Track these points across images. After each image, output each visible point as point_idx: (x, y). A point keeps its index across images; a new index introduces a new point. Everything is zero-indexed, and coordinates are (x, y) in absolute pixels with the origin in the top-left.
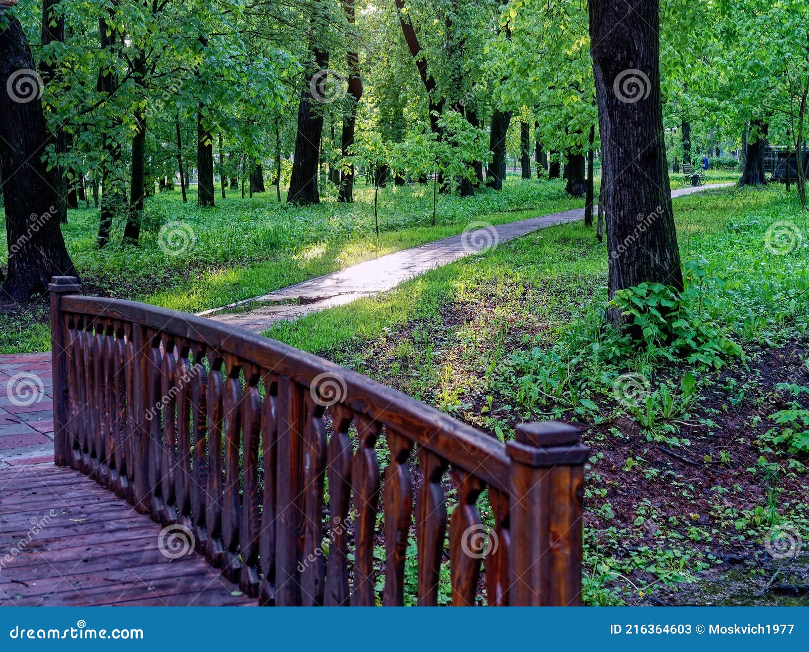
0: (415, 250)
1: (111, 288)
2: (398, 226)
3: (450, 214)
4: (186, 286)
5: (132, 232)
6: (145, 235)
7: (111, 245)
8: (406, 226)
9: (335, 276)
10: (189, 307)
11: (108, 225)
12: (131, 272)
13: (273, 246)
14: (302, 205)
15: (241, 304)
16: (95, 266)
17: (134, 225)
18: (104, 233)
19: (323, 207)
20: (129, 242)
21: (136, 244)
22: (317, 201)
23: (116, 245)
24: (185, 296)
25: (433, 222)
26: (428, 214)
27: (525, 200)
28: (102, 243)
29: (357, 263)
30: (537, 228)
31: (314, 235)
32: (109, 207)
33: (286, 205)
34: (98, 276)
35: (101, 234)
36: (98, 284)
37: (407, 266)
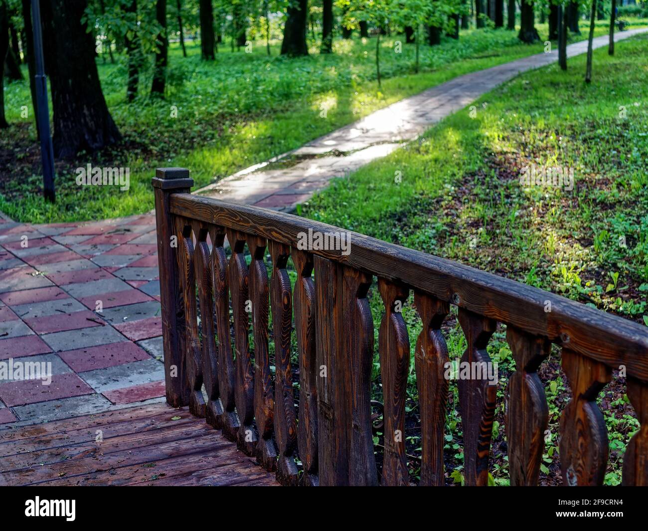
0: (419, 98)
1: (152, 144)
2: (387, 74)
3: (428, 62)
4: (225, 141)
5: (158, 86)
6: (170, 89)
7: (139, 99)
8: (394, 74)
9: (359, 126)
10: (234, 164)
11: (136, 81)
12: (166, 127)
13: (287, 96)
14: (294, 56)
15: (283, 159)
16: (132, 120)
17: (160, 81)
18: (132, 87)
19: (313, 59)
20: (157, 97)
21: (163, 98)
22: (306, 54)
23: (145, 100)
24: (227, 152)
25: (416, 69)
26: (410, 63)
27: (485, 48)
28: (131, 98)
29: (373, 112)
30: (516, 73)
31: (319, 85)
32: (137, 65)
33: (280, 57)
34: (135, 131)
35: (129, 89)
36: (138, 140)
37: (421, 113)
